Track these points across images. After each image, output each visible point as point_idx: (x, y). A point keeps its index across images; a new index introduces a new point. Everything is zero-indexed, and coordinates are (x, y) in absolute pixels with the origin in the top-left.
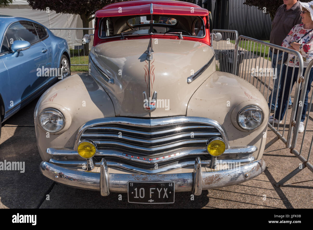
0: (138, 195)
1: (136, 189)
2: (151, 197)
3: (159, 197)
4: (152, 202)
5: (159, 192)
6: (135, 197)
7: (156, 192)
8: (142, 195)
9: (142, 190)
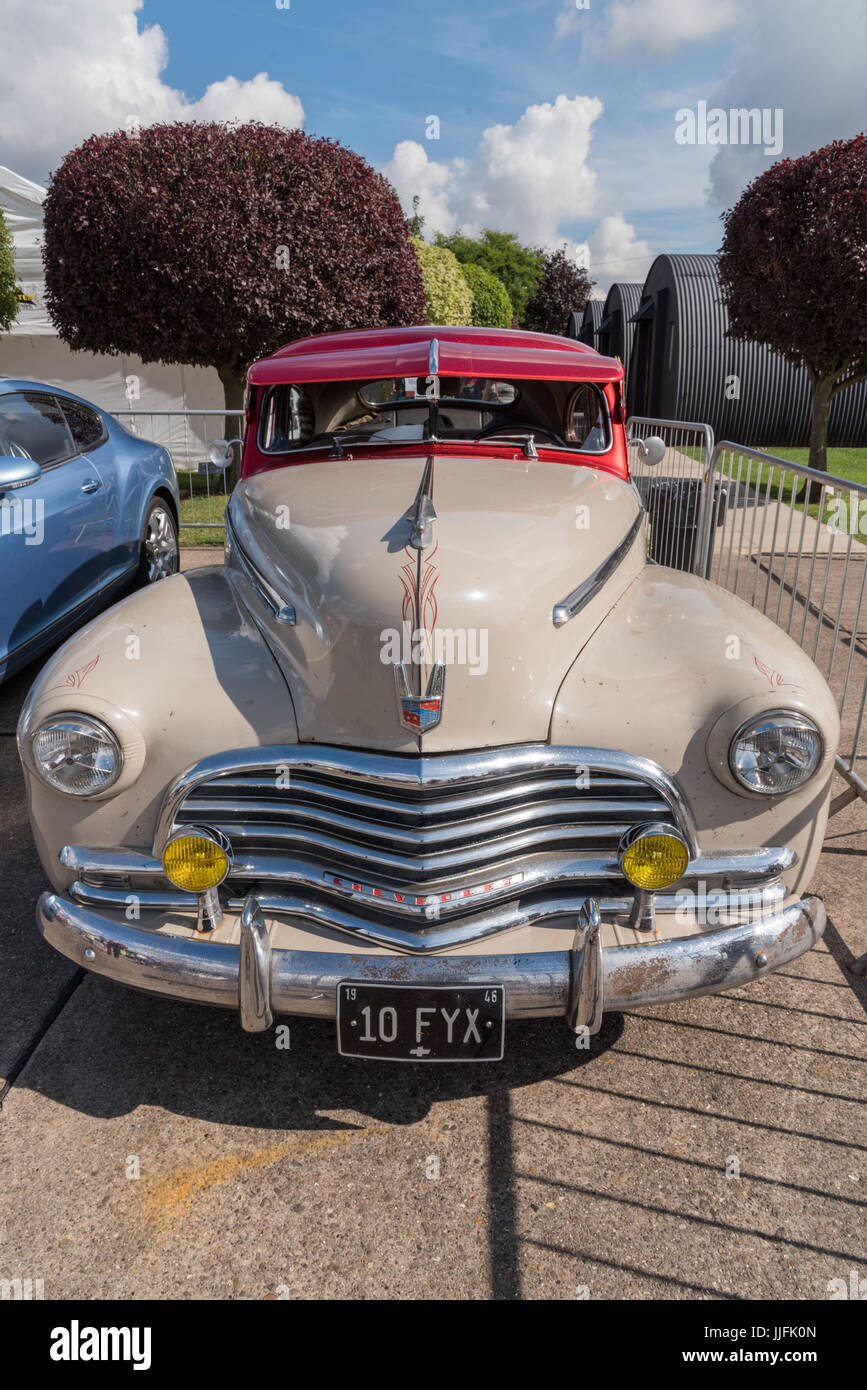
0: (375, 1032)
1: (367, 1011)
2: (418, 1040)
3: (450, 1040)
4: (424, 1056)
5: (450, 1021)
6: (362, 1039)
7: (437, 1021)
8: (388, 1032)
9: (388, 1014)
